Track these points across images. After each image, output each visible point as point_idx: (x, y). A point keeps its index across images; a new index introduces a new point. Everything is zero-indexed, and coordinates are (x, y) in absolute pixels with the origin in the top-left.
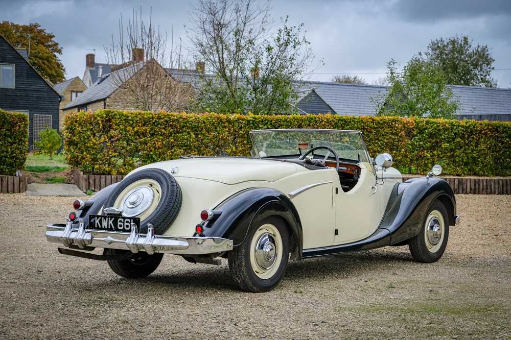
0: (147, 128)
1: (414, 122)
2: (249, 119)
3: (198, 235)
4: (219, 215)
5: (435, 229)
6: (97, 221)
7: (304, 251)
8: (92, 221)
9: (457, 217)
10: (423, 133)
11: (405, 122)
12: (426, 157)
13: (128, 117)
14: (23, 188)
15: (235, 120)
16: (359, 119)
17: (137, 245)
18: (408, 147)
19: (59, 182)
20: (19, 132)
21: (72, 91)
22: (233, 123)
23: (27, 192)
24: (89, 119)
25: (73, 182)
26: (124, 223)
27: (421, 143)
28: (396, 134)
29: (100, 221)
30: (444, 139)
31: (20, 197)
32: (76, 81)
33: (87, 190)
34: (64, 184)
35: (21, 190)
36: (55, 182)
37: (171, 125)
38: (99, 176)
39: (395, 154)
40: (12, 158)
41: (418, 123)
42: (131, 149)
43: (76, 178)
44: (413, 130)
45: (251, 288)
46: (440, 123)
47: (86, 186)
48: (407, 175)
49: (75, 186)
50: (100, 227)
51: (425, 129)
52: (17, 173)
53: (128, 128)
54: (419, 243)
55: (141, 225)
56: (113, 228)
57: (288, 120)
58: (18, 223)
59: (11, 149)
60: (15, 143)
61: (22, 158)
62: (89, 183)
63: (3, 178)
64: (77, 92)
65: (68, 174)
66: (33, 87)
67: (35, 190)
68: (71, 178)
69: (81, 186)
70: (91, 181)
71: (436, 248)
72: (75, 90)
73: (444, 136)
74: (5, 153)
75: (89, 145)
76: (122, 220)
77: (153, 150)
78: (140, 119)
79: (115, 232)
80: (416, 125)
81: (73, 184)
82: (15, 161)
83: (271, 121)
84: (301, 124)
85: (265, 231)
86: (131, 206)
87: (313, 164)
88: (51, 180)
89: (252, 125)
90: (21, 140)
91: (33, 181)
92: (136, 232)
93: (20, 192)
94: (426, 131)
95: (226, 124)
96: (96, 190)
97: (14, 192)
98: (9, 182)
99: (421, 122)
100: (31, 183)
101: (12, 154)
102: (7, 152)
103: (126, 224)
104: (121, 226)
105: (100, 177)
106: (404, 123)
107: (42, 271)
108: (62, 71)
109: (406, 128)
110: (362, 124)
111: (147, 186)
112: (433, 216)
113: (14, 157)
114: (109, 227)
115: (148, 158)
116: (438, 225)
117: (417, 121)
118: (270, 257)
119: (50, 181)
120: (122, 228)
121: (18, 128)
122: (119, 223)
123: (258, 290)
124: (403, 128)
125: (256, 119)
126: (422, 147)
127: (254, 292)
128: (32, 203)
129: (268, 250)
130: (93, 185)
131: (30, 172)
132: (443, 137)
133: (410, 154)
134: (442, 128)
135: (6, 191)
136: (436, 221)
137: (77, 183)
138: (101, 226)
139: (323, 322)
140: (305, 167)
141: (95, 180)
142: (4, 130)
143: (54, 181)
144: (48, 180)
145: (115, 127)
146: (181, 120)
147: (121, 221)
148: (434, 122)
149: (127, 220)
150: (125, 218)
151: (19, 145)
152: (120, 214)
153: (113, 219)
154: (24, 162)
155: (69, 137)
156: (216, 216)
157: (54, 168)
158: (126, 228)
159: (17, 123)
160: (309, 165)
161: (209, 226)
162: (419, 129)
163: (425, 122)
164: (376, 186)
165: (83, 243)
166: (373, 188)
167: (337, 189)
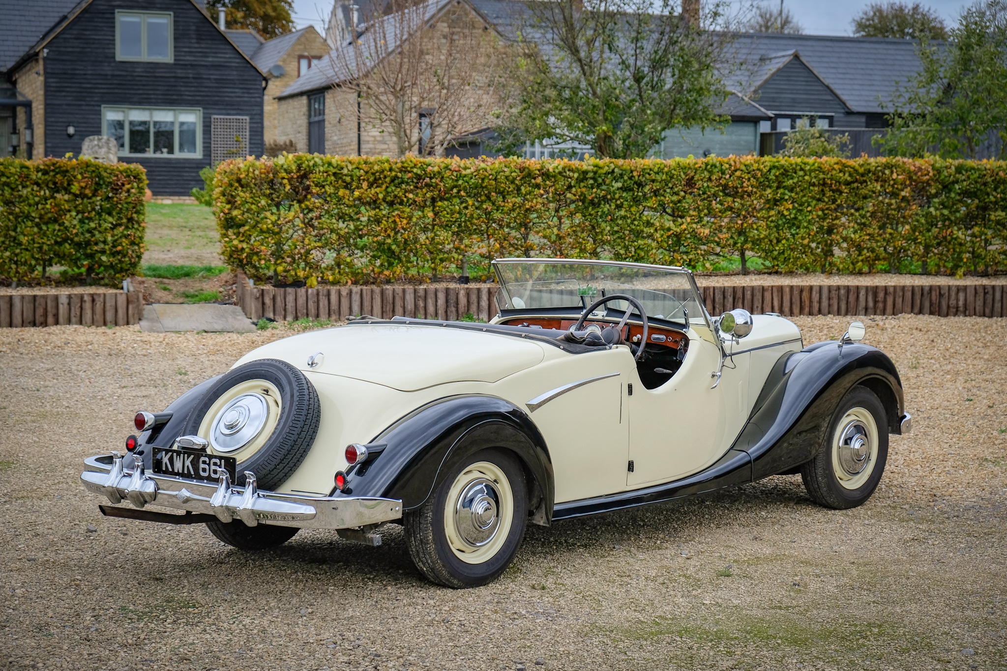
0: (378, 190)
1: (930, 169)
2: (585, 168)
3: (338, 491)
4: (379, 453)
5: (856, 444)
6: (166, 460)
7: (556, 508)
8: (159, 457)
9: (905, 417)
10: (950, 191)
11: (912, 168)
12: (956, 239)
13: (342, 168)
14: (133, 315)
15: (557, 171)
16: (814, 164)
17: (228, 508)
18: (918, 221)
19: (207, 300)
20: (127, 203)
21: (301, 57)
22: (554, 177)
23: (143, 323)
24: (263, 176)
25: (234, 300)
26: (209, 465)
27: (946, 212)
28: (894, 195)
29: (171, 460)
30: (996, 203)
31: (126, 335)
32: (308, 35)
33: (259, 318)
34: (216, 305)
35: (131, 320)
36: (200, 301)
37: (427, 185)
38: (282, 290)
39: (890, 234)
40: (114, 254)
41: (939, 171)
42: (348, 233)
43: (239, 292)
44: (929, 185)
45: (448, 580)
46: (986, 169)
47: (256, 312)
48: (916, 278)
49: (238, 308)
50: (170, 470)
51: (954, 183)
52: (125, 284)
53: (341, 192)
54: (820, 471)
55: (237, 470)
56: (192, 473)
57: (666, 169)
58: (103, 402)
59: (112, 236)
60: (120, 225)
61: (134, 255)
62: (263, 304)
63: (95, 297)
64: (309, 59)
65: (226, 282)
66: (210, 59)
67: (157, 320)
68: (231, 292)
69: (248, 309)
70: (268, 301)
71: (859, 479)
72: (306, 54)
73: (995, 197)
74: (102, 246)
75: (265, 226)
76: (207, 459)
77: (392, 234)
78: (367, 172)
79: (194, 482)
80: (934, 175)
81: (235, 304)
82: (120, 260)
83: (632, 172)
84: (693, 177)
85: (476, 475)
86: (227, 432)
87: (581, 343)
88: (193, 296)
89: (591, 182)
90: (130, 220)
91: (157, 298)
92: (228, 483)
93: (128, 323)
94: (957, 187)
95: (539, 180)
96: (277, 318)
97: (116, 324)
98: (108, 305)
99: (946, 167)
100: (151, 303)
101: (114, 246)
102: (105, 242)
103: (213, 467)
104: (204, 470)
105: (285, 291)
106: (910, 172)
107: (95, 531)
108: (287, 7)
109: (915, 181)
110: (821, 176)
111: (259, 392)
112: (853, 417)
113: (118, 253)
114: (186, 472)
115: (383, 251)
116: (863, 437)
117: (937, 165)
118: (485, 524)
119: (190, 299)
120: (206, 474)
121: (124, 195)
122: (202, 466)
123: (460, 584)
124: (908, 182)
125: (600, 168)
126: (949, 219)
127: (453, 588)
128: (144, 352)
129: (480, 511)
130: (272, 308)
131: (154, 279)
132: (992, 198)
133: (923, 236)
134: (989, 180)
135: (102, 323)
136: (860, 429)
137: (241, 302)
138: (173, 469)
139: (537, 663)
140: (564, 349)
141: (274, 299)
142: (99, 198)
143: (197, 299)
144: (187, 296)
145: (315, 190)
146: (448, 173)
147: (204, 462)
148: (973, 168)
149: (214, 460)
150: (211, 457)
151: (127, 228)
152: (204, 449)
153: (192, 456)
154: (139, 262)
155: (227, 211)
156: (373, 456)
157: (201, 270)
158: (213, 476)
159: (123, 185)
160: (572, 345)
161: (360, 473)
162: (942, 183)
163: (953, 168)
164: (721, 371)
165: (141, 498)
166: (713, 376)
167: (630, 387)
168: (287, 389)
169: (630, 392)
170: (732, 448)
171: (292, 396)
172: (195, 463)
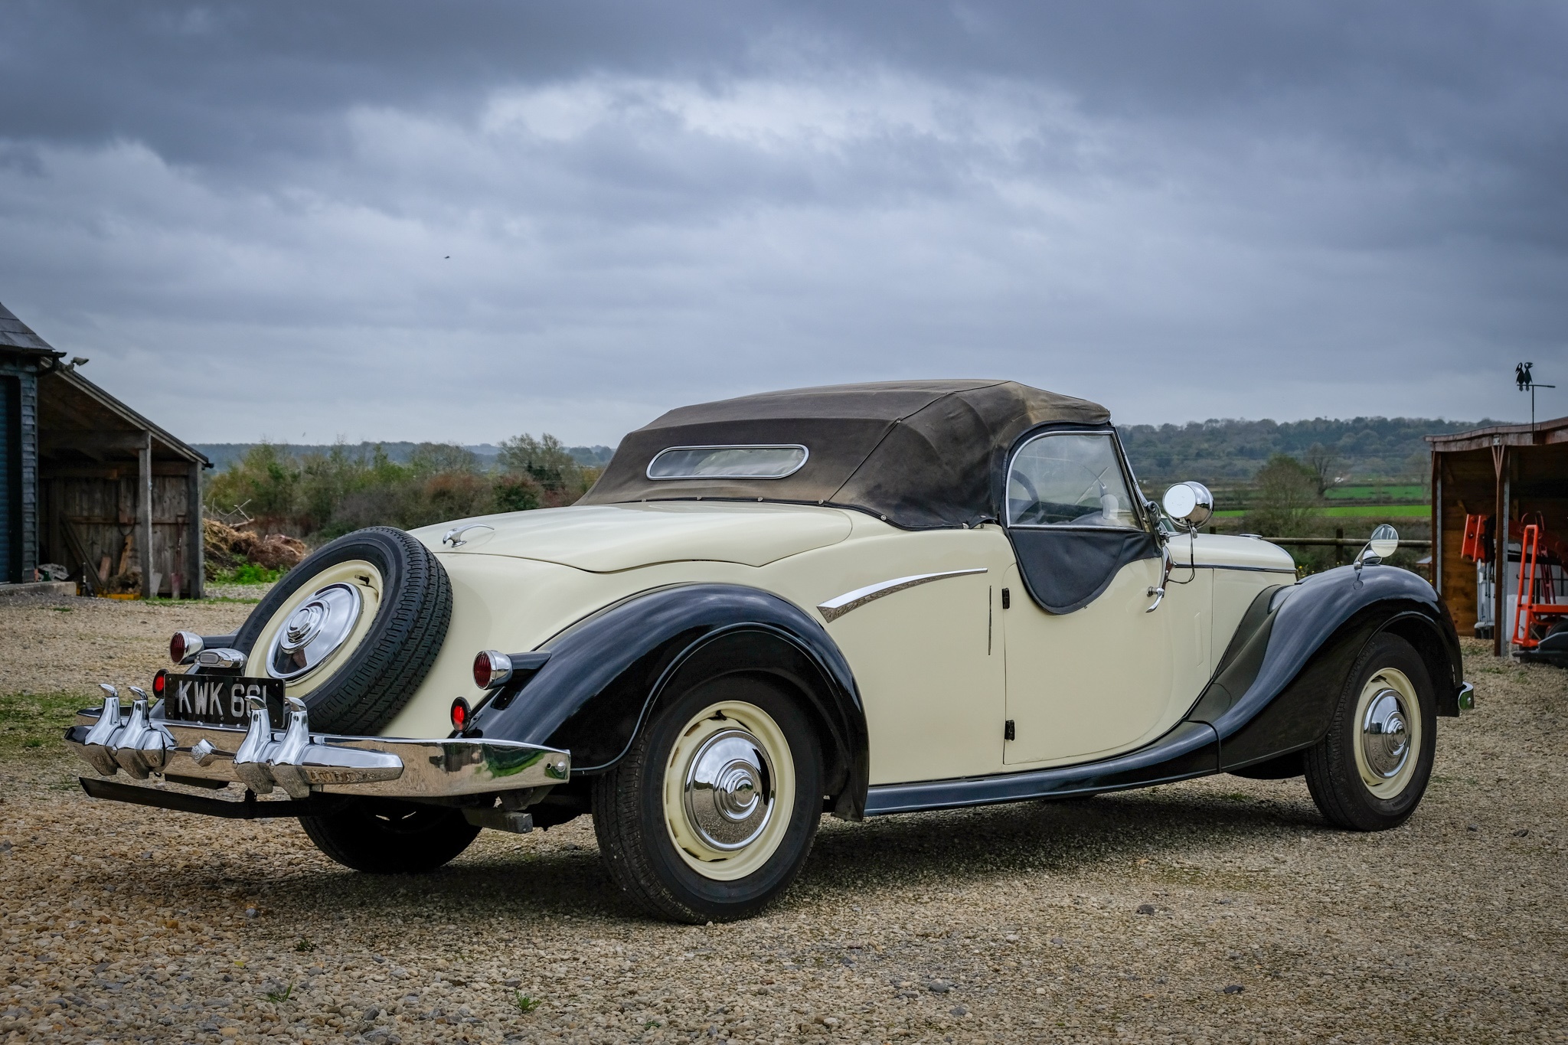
4: (535, 670)
6: (183, 695)
7: (872, 791)
26: (245, 696)
50: (190, 712)
54: (1334, 766)
56: (221, 713)
71: (1394, 784)
76: (242, 687)
79: (223, 728)
103: (250, 700)
112: (1382, 684)
118: (740, 809)
120: (240, 714)
122: (235, 699)
129: (730, 786)
138: (193, 706)
140: (887, 521)
147: (238, 693)
149: (252, 687)
150: (248, 682)
152: (237, 670)
153: (220, 685)
161: (500, 705)
164: (1163, 587)
165: (141, 763)
166: (1150, 594)
167: (1006, 594)
168: (393, 570)
169: (1006, 604)
170: (1186, 718)
171: (398, 580)
172: (225, 697)
